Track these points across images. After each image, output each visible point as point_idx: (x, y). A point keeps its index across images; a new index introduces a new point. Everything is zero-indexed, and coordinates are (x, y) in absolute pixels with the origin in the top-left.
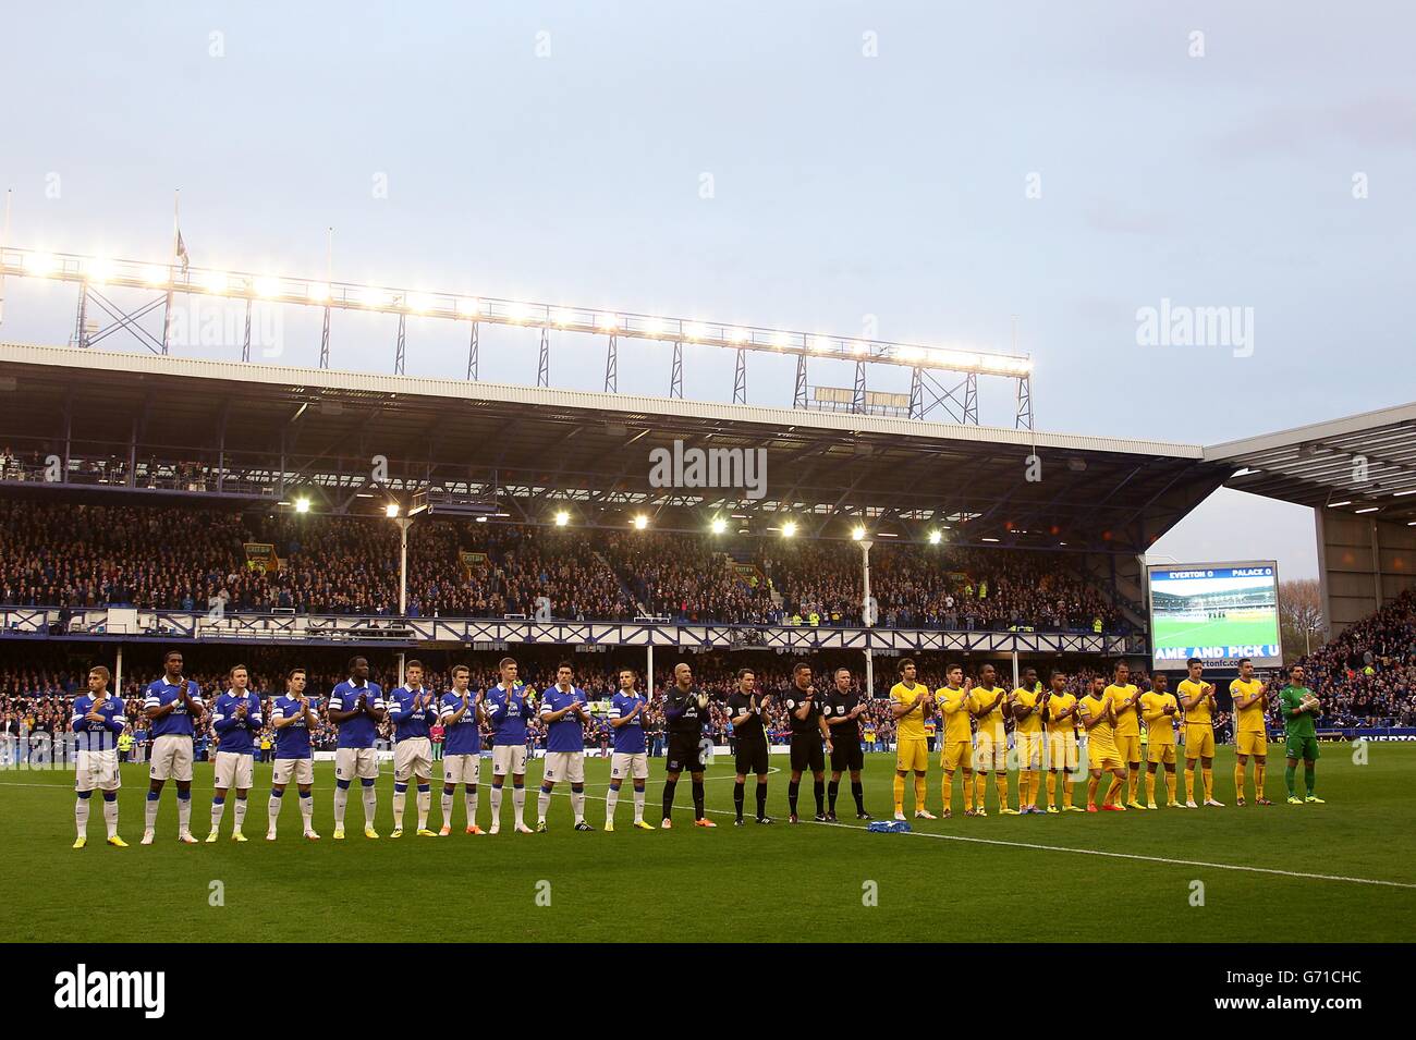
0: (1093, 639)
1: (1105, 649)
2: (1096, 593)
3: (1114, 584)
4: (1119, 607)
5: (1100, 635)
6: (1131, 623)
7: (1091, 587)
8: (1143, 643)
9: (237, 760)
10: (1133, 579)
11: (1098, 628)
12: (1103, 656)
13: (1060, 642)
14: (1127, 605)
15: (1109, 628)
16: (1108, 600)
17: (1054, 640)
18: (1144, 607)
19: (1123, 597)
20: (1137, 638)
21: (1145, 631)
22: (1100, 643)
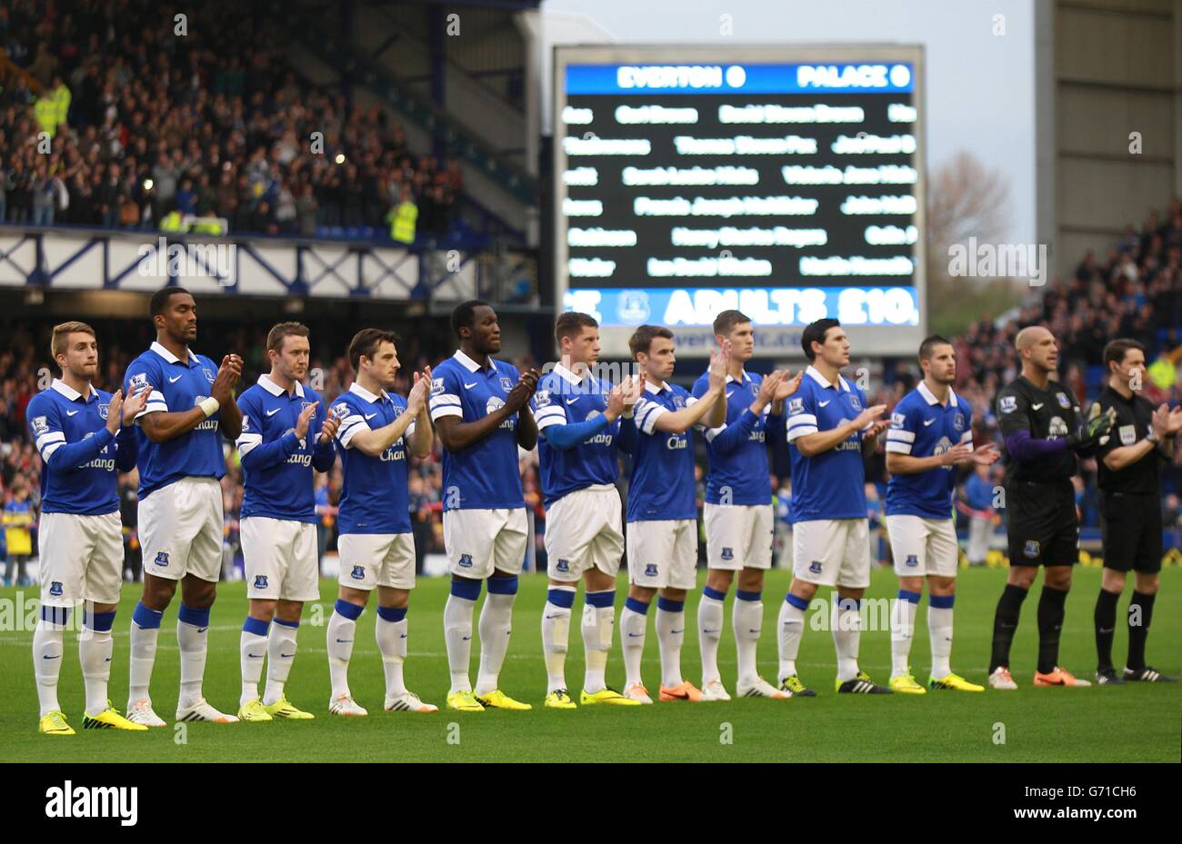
0: (390, 258)
1: (422, 291)
2: (382, 119)
3: (438, 94)
4: (452, 166)
5: (412, 249)
6: (488, 217)
7: (365, 103)
8: (528, 275)
9: (298, 535)
10: (500, 83)
11: (404, 224)
12: (416, 310)
13: (300, 266)
14: (479, 163)
15: (434, 231)
16: (419, 143)
17: (282, 260)
18: (532, 167)
19: (465, 138)
20: (512, 260)
21: (533, 238)
22: (408, 270)
